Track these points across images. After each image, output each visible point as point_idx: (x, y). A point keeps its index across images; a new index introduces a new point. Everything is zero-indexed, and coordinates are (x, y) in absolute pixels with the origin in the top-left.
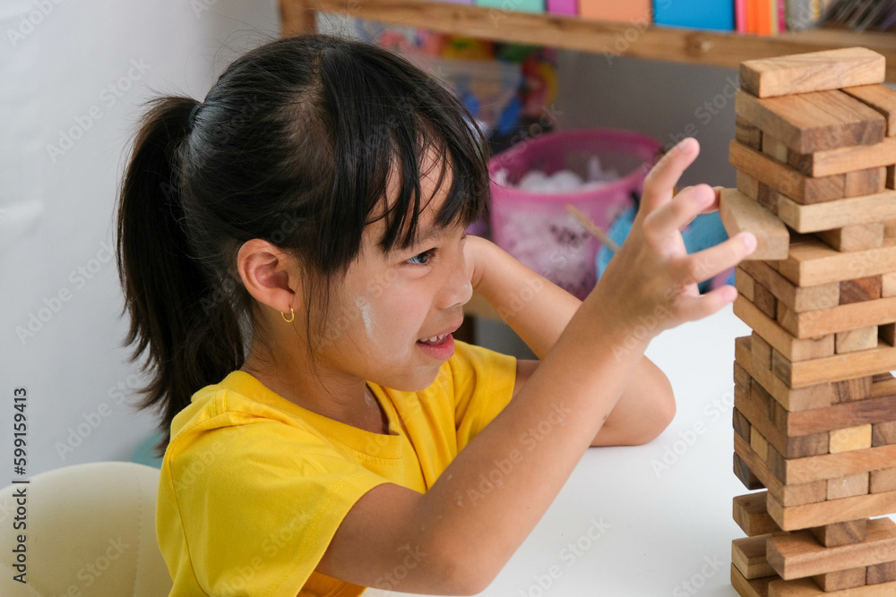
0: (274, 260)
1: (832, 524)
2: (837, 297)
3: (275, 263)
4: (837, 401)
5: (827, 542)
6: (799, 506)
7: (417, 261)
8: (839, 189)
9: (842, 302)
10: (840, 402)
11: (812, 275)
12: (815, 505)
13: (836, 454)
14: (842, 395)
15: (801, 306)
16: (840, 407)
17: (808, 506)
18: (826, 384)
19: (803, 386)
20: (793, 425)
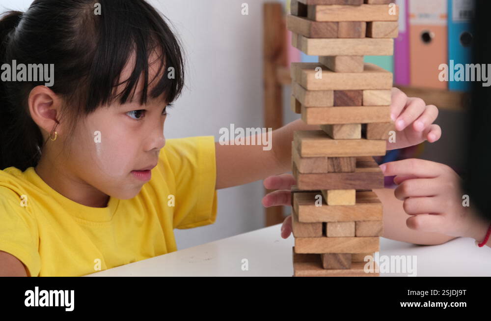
0: (51, 101)
1: (327, 254)
2: (332, 101)
3: (51, 104)
4: (332, 171)
5: (325, 265)
6: (304, 238)
7: (133, 116)
8: (333, 31)
9: (335, 105)
10: (335, 172)
11: (315, 83)
12: (316, 239)
13: (332, 206)
14: (336, 167)
15: (308, 103)
16: (334, 175)
17: (311, 239)
18: (324, 157)
19: (309, 156)
20: (302, 182)
